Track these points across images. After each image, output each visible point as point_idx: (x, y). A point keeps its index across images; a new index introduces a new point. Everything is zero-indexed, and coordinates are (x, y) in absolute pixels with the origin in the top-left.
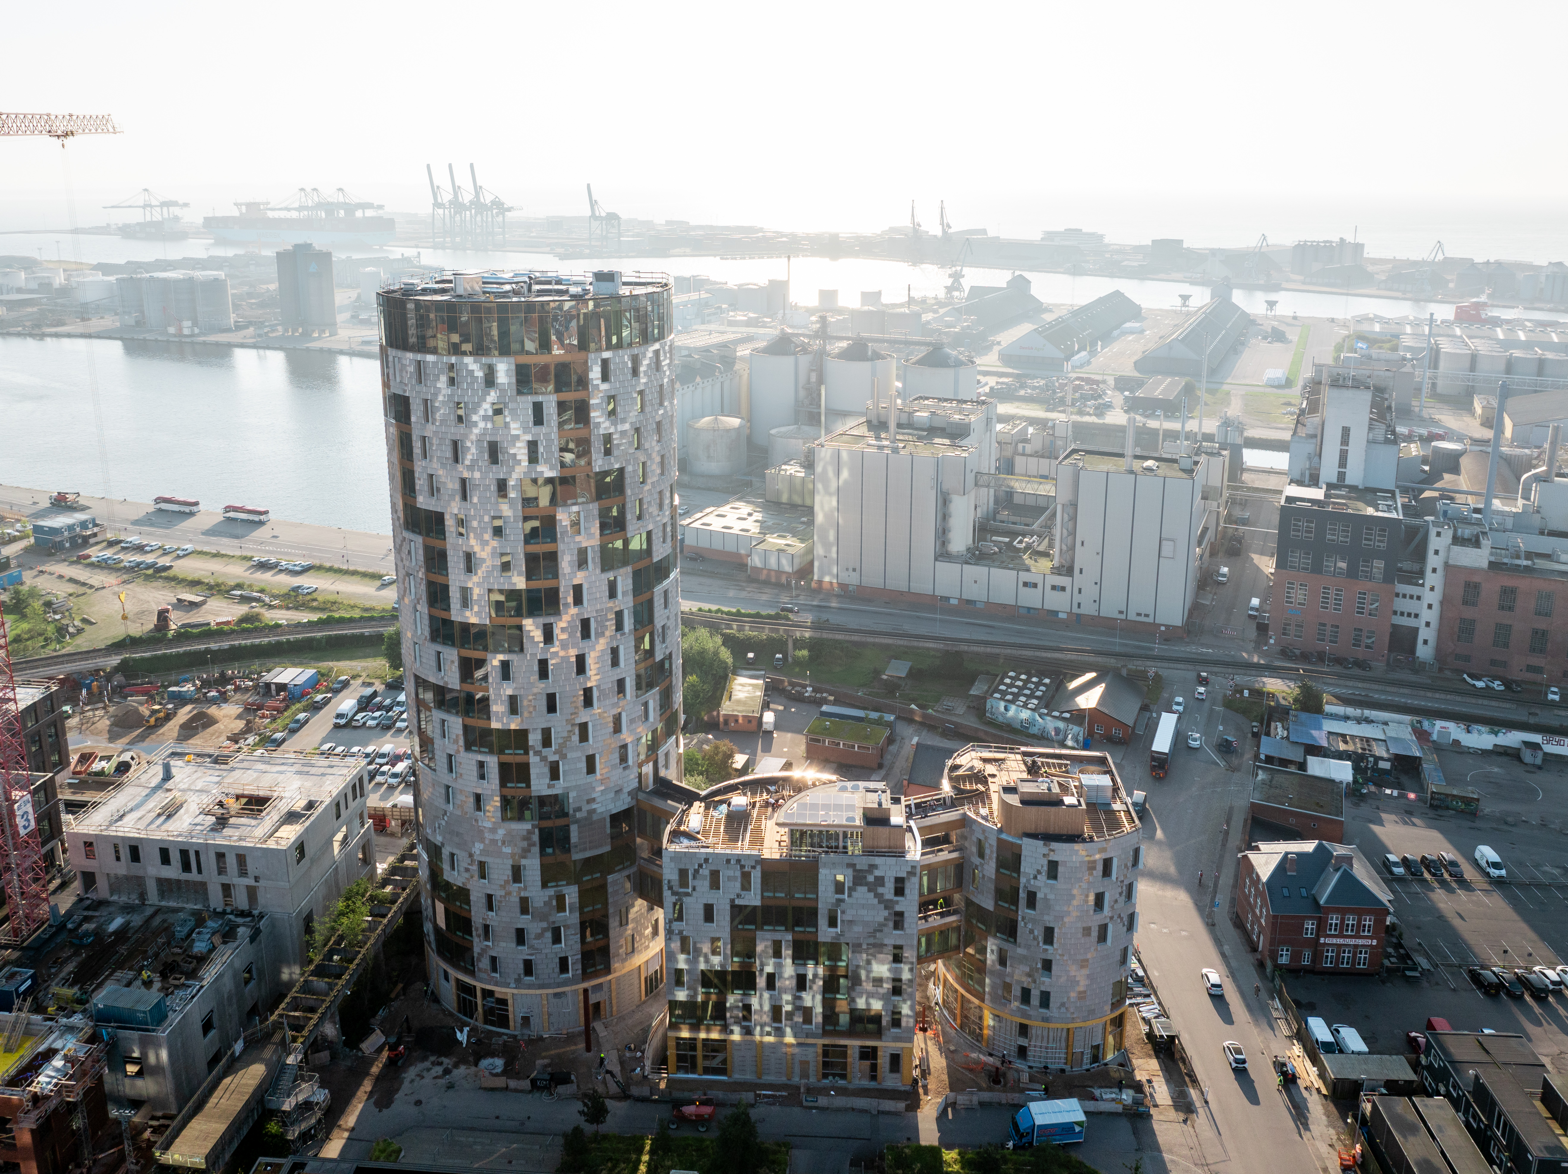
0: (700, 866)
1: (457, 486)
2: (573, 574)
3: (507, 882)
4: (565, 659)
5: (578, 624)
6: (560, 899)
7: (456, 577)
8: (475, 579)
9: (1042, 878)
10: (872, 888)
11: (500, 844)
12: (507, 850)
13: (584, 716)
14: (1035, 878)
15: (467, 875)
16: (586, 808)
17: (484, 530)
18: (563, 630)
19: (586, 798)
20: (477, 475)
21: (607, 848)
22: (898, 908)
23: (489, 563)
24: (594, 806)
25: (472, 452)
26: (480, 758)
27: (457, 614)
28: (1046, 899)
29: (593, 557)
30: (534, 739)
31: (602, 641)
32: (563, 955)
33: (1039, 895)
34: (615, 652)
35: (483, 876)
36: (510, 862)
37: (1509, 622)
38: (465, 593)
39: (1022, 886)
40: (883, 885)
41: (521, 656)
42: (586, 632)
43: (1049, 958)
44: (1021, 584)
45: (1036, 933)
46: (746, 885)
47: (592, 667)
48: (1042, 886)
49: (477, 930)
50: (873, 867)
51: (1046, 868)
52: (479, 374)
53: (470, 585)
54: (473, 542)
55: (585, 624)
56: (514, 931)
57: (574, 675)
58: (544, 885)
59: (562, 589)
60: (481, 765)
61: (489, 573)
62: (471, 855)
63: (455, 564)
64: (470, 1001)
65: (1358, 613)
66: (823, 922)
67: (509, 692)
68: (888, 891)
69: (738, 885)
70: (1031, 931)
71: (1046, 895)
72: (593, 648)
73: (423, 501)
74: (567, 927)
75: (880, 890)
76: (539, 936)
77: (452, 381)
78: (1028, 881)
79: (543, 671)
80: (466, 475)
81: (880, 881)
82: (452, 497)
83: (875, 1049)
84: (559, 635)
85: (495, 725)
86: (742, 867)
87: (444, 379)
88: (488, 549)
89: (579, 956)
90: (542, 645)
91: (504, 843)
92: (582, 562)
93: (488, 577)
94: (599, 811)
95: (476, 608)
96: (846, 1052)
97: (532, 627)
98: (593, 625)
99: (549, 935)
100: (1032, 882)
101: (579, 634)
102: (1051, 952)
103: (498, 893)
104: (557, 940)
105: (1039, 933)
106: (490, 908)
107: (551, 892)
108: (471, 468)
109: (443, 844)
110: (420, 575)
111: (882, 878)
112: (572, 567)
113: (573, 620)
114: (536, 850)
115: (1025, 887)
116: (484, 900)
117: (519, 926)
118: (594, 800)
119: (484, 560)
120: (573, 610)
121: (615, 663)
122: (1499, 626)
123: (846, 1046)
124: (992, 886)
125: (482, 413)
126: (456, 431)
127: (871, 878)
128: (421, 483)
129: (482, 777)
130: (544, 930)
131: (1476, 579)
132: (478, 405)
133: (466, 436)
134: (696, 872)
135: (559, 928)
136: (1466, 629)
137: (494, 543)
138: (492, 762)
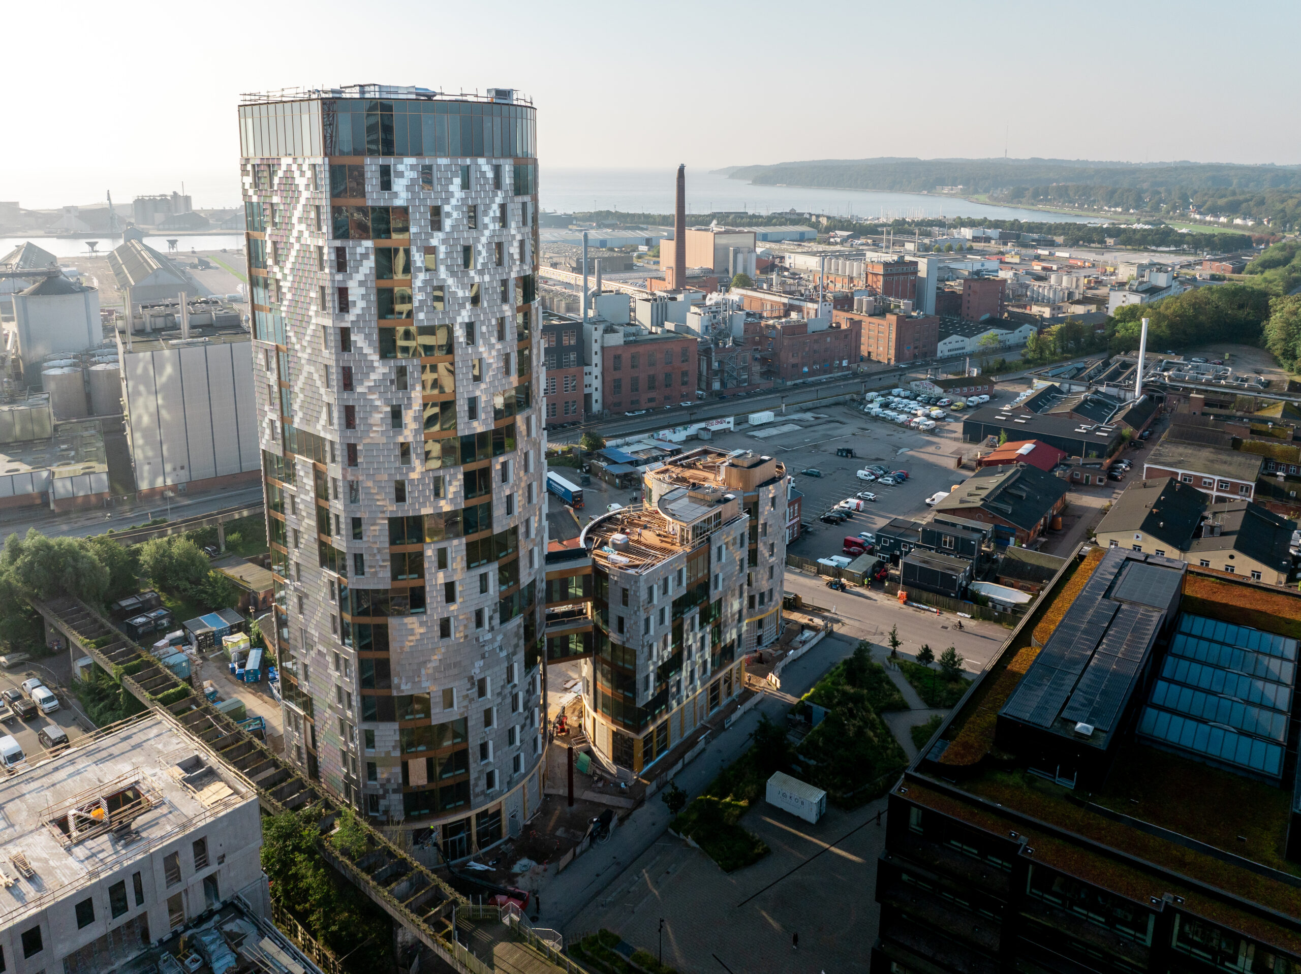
0: (659, 579)
8: (483, 386)
10: (732, 547)
11: (497, 651)
12: (504, 654)
15: (465, 703)
17: (490, 334)
20: (487, 279)
23: (494, 367)
25: (482, 256)
26: (483, 570)
27: (464, 428)
28: (771, 525)
30: (521, 533)
33: (768, 524)
35: (482, 694)
37: (637, 375)
38: (473, 404)
46: (679, 581)
52: (490, 175)
53: (478, 393)
54: (482, 349)
60: (484, 577)
61: (494, 377)
62: (473, 680)
64: (461, 839)
65: (565, 391)
66: (712, 587)
67: (507, 493)
71: (771, 522)
73: (423, 318)
76: (524, 727)
77: (465, 186)
79: (526, 464)
83: (731, 671)
85: (496, 530)
87: (457, 181)
88: (494, 353)
90: (526, 438)
93: (493, 381)
96: (719, 684)
97: (520, 422)
102: (773, 560)
103: (496, 703)
106: (488, 722)
108: (481, 272)
115: (762, 522)
116: (482, 719)
117: (511, 726)
119: (491, 365)
122: (633, 379)
123: (719, 679)
125: (491, 214)
126: (467, 237)
129: (484, 590)
132: (488, 207)
133: (477, 240)
134: (657, 585)
136: (617, 386)
138: (492, 571)
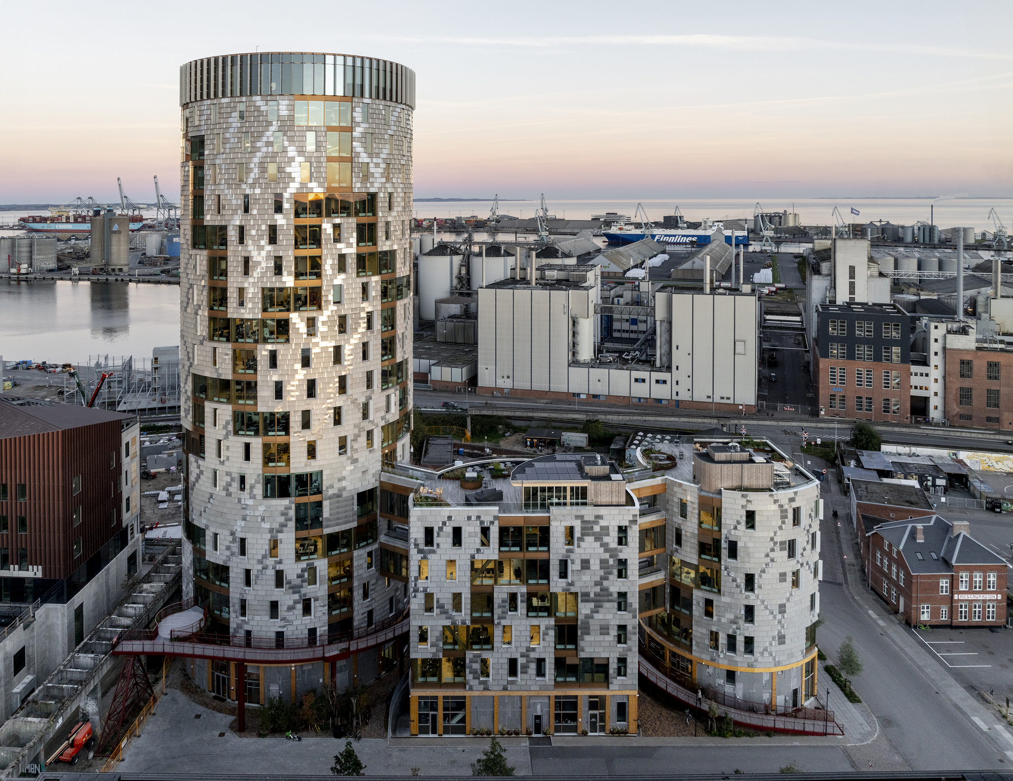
0: (444, 523)
1: (240, 202)
2: (334, 276)
3: (264, 557)
4: (324, 349)
5: (336, 318)
6: (312, 570)
7: (234, 280)
8: (251, 280)
9: (742, 527)
10: (598, 538)
11: (259, 519)
12: (266, 525)
13: (340, 401)
14: (735, 528)
15: (228, 553)
16: (337, 485)
17: (260, 237)
18: (324, 323)
19: (339, 476)
20: (258, 191)
21: (355, 524)
22: (622, 556)
23: (264, 265)
24: (344, 483)
25: (255, 172)
26: (247, 440)
27: (233, 312)
28: (745, 547)
29: (351, 263)
30: (295, 421)
31: (357, 336)
32: (312, 626)
33: (739, 544)
34: (365, 345)
35: (243, 552)
36: (269, 536)
37: (997, 388)
38: (241, 292)
39: (723, 537)
40: (608, 535)
41: (286, 345)
42: (342, 328)
43: (751, 604)
44: (633, 380)
45: (738, 580)
46: (485, 543)
47: (347, 358)
48: (742, 535)
49: (234, 606)
50: (598, 517)
51: (744, 518)
53: (246, 285)
54: (251, 248)
55: (343, 320)
56: (268, 604)
57: (331, 364)
58: (298, 557)
59: (324, 288)
60: (247, 446)
61: (263, 274)
62: (233, 534)
63: (234, 266)
64: (224, 679)
65: (885, 387)
66: (554, 572)
67: (275, 378)
68: (612, 540)
69: (478, 541)
70: (734, 580)
71: (745, 544)
72: (348, 341)
73: (209, 219)
74: (316, 599)
75: (606, 539)
76: (291, 608)
78: (729, 531)
79: (306, 362)
80: (248, 192)
81: (605, 530)
82: (235, 211)
83: (603, 698)
84: (321, 328)
85: (261, 408)
86: (482, 522)
87: (235, 115)
88: (263, 253)
89: (326, 628)
90: (305, 336)
91: (263, 520)
92: (342, 268)
93: (262, 277)
94: (348, 489)
95: (250, 305)
96: (576, 703)
97: (297, 320)
98: (349, 322)
99: (300, 607)
100: (733, 532)
101: (337, 328)
102: (752, 599)
103: (255, 568)
104: (307, 610)
105: (741, 581)
106: (248, 583)
107: (303, 565)
108: (253, 186)
109: (207, 526)
110: (203, 283)
111: (607, 528)
112: (333, 270)
113: (332, 315)
114: (292, 524)
115: (726, 538)
116: (242, 576)
117: (274, 599)
118: (344, 478)
119: (259, 263)
120: (333, 307)
121: (365, 356)
122: (989, 391)
123: (576, 697)
124: (695, 541)
125: (265, 140)
126: (242, 156)
127: (597, 529)
128: (209, 203)
129: (247, 457)
130: (296, 602)
131: (967, 358)
132: (262, 134)
133: (250, 159)
134: (441, 529)
135: (309, 600)
136: (965, 395)
137: (269, 248)
138: (257, 444)
